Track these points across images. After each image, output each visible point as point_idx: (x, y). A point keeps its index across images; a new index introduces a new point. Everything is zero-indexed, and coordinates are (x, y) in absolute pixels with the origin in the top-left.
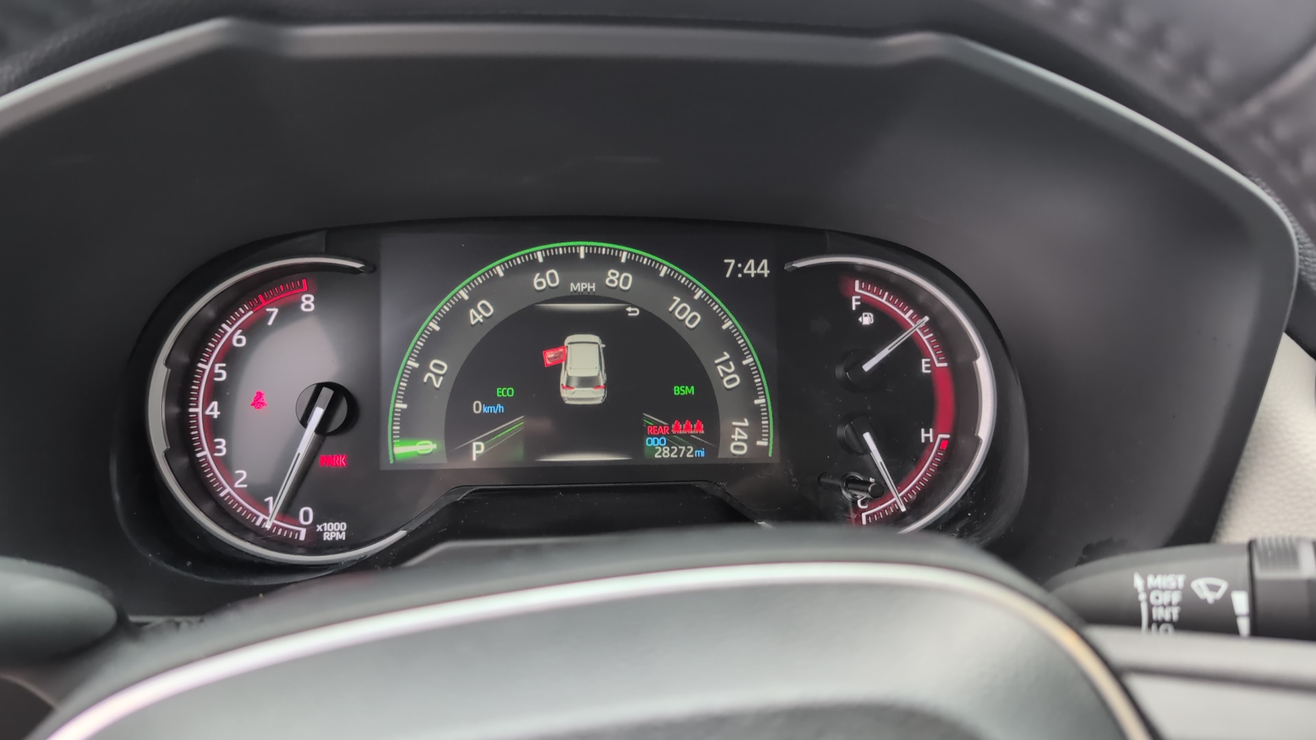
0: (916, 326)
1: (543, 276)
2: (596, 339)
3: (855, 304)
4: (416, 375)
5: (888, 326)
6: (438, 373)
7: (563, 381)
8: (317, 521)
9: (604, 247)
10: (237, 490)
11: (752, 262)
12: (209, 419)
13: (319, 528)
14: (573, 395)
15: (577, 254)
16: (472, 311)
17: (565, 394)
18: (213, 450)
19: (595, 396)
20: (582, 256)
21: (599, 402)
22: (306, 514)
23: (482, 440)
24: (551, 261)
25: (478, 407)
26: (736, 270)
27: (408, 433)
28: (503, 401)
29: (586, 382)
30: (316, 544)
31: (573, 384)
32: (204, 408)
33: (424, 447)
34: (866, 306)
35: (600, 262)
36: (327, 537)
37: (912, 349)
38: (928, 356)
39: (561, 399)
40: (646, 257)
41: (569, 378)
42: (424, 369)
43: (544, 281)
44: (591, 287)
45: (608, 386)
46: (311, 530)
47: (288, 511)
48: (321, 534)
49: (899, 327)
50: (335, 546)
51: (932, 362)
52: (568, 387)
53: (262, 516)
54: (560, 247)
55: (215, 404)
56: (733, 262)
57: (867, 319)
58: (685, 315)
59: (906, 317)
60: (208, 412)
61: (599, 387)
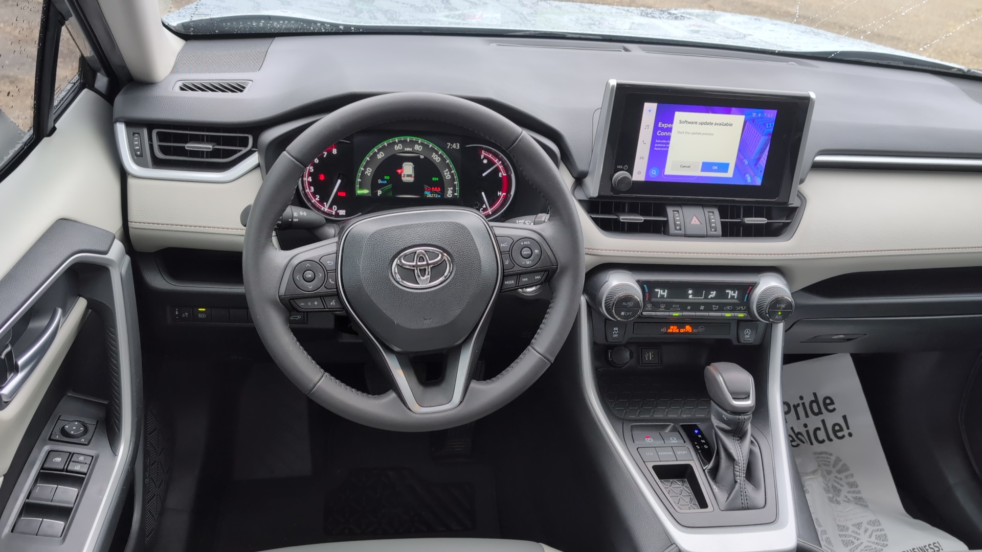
0: (498, 164)
1: (397, 146)
2: (412, 164)
3: (482, 157)
4: (363, 172)
5: (491, 163)
6: (369, 172)
7: (403, 175)
8: (338, 209)
9: (414, 139)
10: (317, 201)
11: (455, 144)
12: (308, 182)
13: (338, 211)
14: (405, 179)
15: (407, 140)
16: (378, 155)
17: (403, 179)
18: (310, 189)
19: (411, 180)
20: (408, 141)
21: (412, 181)
22: (335, 207)
23: (381, 190)
24: (400, 142)
25: (380, 181)
26: (450, 146)
27: (361, 188)
28: (387, 180)
29: (408, 176)
30: (337, 215)
31: (405, 176)
32: (308, 178)
33: (365, 191)
34: (485, 157)
35: (413, 143)
36: (340, 214)
37: (497, 170)
38: (501, 172)
39: (402, 180)
40: (426, 142)
41: (404, 175)
42: (365, 170)
43: (398, 147)
44: (410, 149)
45: (415, 177)
46: (336, 212)
47: (330, 208)
48: (338, 213)
49: (494, 163)
50: (342, 216)
51: (502, 174)
52: (404, 177)
53: (323, 208)
54: (402, 138)
55: (310, 178)
56: (449, 144)
57: (485, 161)
58: (436, 158)
59: (496, 161)
60: (308, 180)
61: (412, 177)
